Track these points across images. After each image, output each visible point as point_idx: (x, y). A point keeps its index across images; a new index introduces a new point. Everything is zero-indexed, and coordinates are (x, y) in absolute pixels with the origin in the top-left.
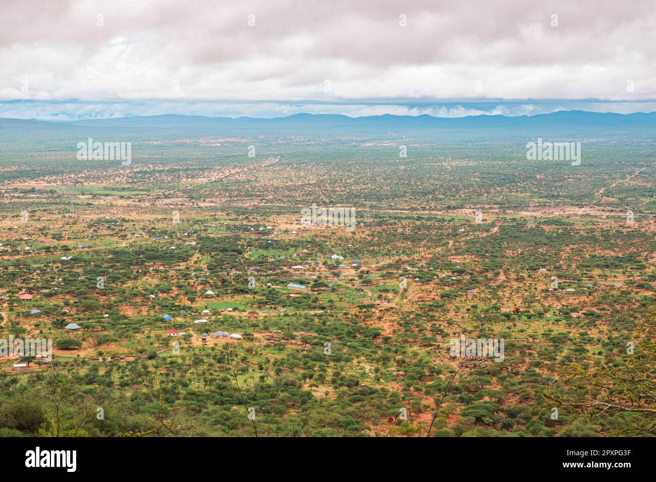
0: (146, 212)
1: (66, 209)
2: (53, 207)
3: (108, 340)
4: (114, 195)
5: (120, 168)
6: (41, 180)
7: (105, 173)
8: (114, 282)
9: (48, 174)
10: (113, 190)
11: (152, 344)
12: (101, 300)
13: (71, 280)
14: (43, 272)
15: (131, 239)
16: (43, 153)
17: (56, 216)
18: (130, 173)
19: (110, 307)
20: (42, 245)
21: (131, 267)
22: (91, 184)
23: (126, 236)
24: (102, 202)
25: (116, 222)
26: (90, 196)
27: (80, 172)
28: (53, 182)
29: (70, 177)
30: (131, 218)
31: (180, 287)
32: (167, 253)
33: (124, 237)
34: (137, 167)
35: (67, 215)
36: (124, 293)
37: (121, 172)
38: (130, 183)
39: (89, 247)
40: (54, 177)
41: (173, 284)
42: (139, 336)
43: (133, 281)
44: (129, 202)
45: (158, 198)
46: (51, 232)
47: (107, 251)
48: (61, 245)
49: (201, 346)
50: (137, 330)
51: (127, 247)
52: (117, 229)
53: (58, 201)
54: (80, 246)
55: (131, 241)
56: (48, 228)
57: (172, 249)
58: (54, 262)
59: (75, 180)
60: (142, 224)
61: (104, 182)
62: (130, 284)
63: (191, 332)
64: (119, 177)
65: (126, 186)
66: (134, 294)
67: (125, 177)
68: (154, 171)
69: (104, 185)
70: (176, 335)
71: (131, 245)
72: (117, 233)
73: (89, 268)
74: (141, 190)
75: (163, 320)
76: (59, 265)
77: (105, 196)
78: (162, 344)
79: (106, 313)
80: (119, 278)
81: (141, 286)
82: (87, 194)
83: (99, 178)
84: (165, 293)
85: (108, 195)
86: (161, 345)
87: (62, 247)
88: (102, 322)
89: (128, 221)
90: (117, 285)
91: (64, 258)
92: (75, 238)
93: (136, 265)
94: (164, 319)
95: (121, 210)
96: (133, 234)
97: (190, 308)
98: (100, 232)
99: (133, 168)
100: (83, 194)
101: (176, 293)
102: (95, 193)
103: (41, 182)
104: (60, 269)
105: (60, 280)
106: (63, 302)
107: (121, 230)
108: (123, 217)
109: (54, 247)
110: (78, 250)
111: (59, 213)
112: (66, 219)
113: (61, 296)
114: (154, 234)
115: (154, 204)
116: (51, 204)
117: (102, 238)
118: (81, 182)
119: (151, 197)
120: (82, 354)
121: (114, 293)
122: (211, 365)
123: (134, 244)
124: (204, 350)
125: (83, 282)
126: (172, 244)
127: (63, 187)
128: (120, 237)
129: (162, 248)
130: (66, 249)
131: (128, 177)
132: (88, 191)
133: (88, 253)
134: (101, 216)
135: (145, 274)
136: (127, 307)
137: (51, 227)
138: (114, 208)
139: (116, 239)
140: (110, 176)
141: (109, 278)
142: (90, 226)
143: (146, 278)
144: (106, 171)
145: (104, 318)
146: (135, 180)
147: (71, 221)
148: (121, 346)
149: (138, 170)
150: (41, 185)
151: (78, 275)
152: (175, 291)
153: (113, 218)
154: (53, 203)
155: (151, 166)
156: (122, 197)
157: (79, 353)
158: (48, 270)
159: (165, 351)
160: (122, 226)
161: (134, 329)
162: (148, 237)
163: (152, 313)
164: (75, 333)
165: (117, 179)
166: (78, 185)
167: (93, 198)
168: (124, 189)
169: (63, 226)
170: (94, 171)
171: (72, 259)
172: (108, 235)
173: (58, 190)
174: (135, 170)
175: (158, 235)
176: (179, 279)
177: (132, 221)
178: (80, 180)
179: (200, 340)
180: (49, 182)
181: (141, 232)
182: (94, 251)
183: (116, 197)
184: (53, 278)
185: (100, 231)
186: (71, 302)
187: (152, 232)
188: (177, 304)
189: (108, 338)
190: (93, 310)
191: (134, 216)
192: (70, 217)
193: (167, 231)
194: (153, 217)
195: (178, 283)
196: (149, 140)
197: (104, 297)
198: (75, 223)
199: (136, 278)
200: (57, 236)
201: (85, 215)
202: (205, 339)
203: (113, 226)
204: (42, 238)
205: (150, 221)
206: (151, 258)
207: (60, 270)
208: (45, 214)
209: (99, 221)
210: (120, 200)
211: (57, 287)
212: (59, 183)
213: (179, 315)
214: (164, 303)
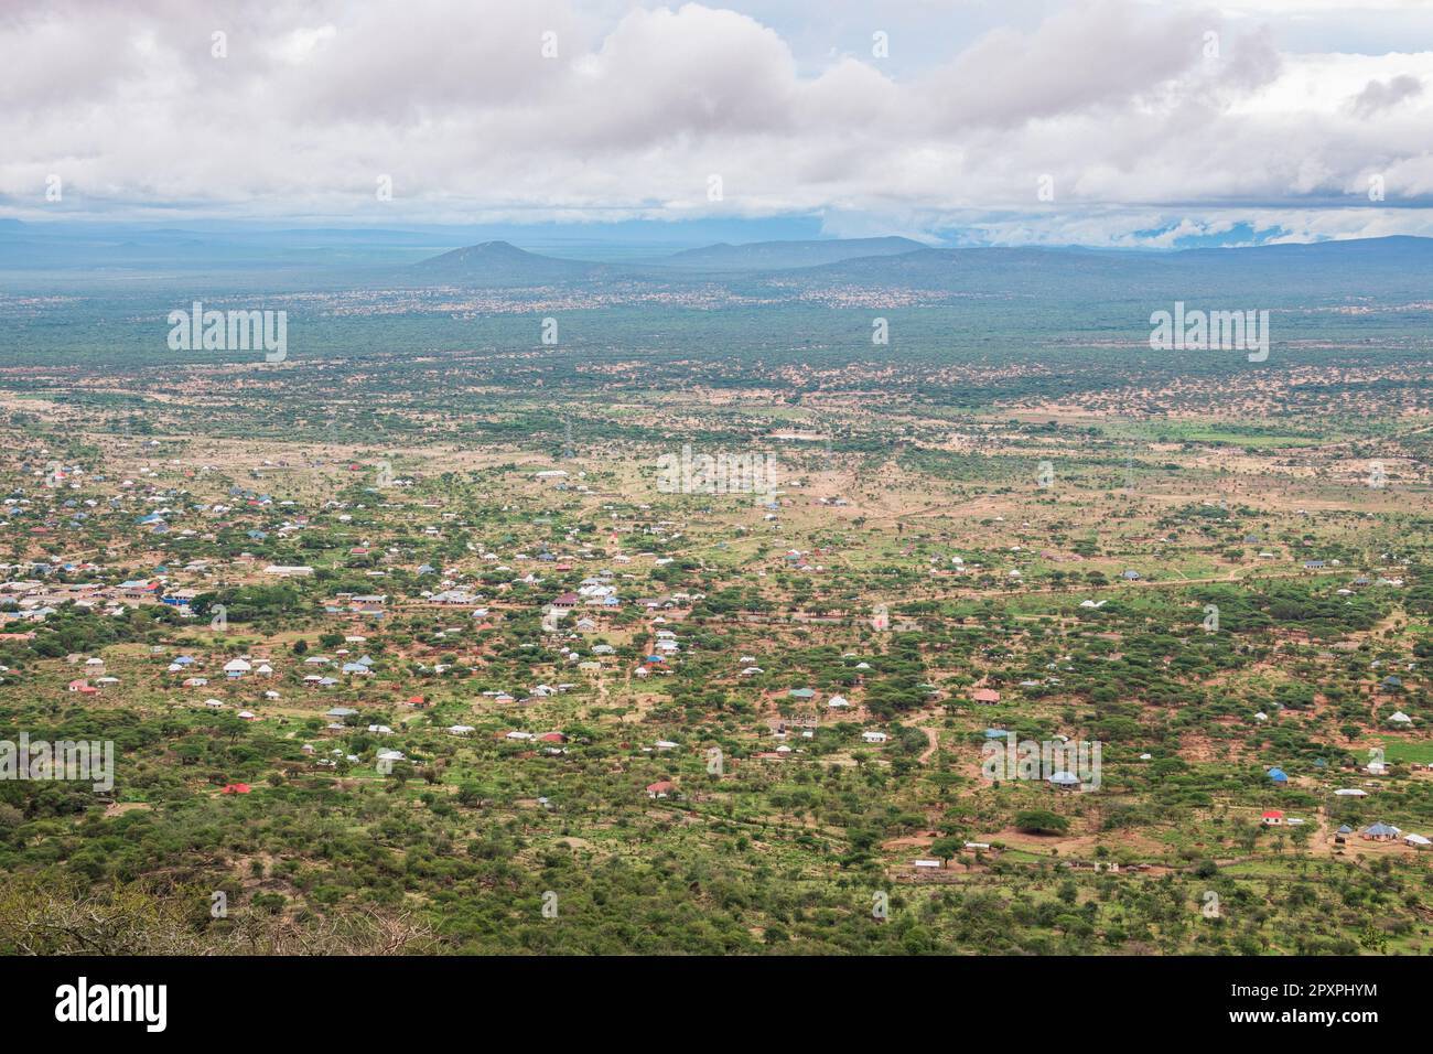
0: (1302, 492)
1: (1117, 478)
2: (1089, 471)
3: (1129, 820)
4: (1235, 446)
5: (1260, 375)
6: (1073, 402)
7: (1220, 389)
8: (1184, 671)
9: (1090, 388)
10: (1234, 431)
11: (1220, 839)
12: (1146, 716)
13: (1089, 662)
14: (1037, 636)
15: (1253, 562)
16: (1085, 333)
17: (1092, 494)
18: (1281, 389)
19: (1160, 735)
20: (1048, 567)
21: (1235, 636)
22: (1185, 414)
23: (1240, 554)
24: (1204, 463)
25: (1225, 514)
26: (1177, 447)
27: (1164, 384)
28: (1099, 408)
29: (1139, 397)
30: (1264, 507)
31: (1334, 697)
32: (1325, 607)
33: (1235, 557)
34: (1300, 375)
35: (1117, 492)
36: (1199, 703)
37: (1261, 385)
38: (1278, 414)
39: (1151, 579)
40: (1104, 396)
41: (1320, 687)
42: (1201, 816)
43: (1228, 673)
44: (1267, 465)
45: (1338, 457)
46: (1075, 534)
47: (1189, 590)
48: (1089, 571)
49: (1327, 856)
50: (1201, 802)
51: (1237, 583)
52: (1224, 533)
53: (1103, 455)
54: (1128, 574)
55: (1249, 567)
56: (1070, 523)
57: (1342, 596)
58: (1065, 612)
59: (1148, 404)
60: (1287, 523)
61: (1217, 410)
62: (1220, 680)
63: (1320, 819)
64: (1254, 398)
65: (1267, 423)
66: (1220, 708)
67: (1268, 401)
68: (1340, 386)
69: (1216, 418)
70: (1280, 822)
71: (1248, 580)
72: (1219, 546)
73: (1136, 635)
74: (1300, 435)
75: (1265, 782)
76: (1074, 620)
77: (1212, 447)
78: (1241, 842)
79: (1148, 751)
80: (1200, 663)
81: (1246, 687)
82: (1173, 442)
83: (1205, 400)
84: (1295, 708)
85: (1220, 445)
86: (1239, 845)
87: (1089, 575)
88: (1132, 774)
89: (1253, 515)
90: (1191, 679)
91: (1089, 604)
92: (1125, 554)
93: (1247, 632)
94: (1268, 778)
95: (1244, 483)
96: (1259, 550)
97: (1341, 754)
98: (1186, 542)
99: (1289, 376)
100: (1163, 440)
101: (1321, 710)
102: (1190, 437)
103: (1073, 407)
104: (1074, 629)
105: (1068, 658)
106: (1061, 715)
107: (1231, 539)
108: (1244, 501)
109: (1071, 575)
110: (1124, 584)
111: (1101, 487)
112: (1112, 503)
113: (1061, 699)
114: (1307, 552)
115: (1325, 473)
116: (1085, 462)
117: (1185, 555)
118: (1163, 411)
119: (1322, 454)
120: (1065, 848)
121: (1176, 701)
122: (1327, 909)
123: (1254, 577)
124: (1329, 868)
125: (1115, 667)
126: (1343, 581)
127: (1119, 421)
128: (1225, 556)
129: (1317, 590)
130: (1098, 580)
131: (1273, 398)
132: (1174, 433)
133: (1145, 591)
134: (1195, 498)
135: (1261, 655)
136: (1197, 739)
137: (1077, 521)
138: (1229, 479)
139: (1216, 559)
140: (1233, 396)
141: (1176, 661)
142: (1164, 523)
143: (1261, 666)
144: (1226, 384)
145: (1140, 761)
146: (1289, 408)
147: (1125, 506)
148: (1155, 837)
149: (1302, 381)
150: (1070, 413)
151: (1109, 648)
152: (1321, 705)
153: (1223, 506)
154: (1092, 462)
155: (1335, 372)
156: (1251, 451)
157: (1057, 847)
158: (1048, 631)
159: (1242, 861)
160: (1237, 528)
161: (1194, 797)
162: (1291, 559)
163: (1251, 758)
164: (1066, 794)
165: (1249, 403)
166: (1156, 418)
167: (1183, 452)
168: (1259, 431)
169: (1104, 522)
170: (1195, 383)
171: (1103, 609)
172: (1199, 549)
173: (1107, 429)
174: (1293, 383)
175: (1316, 555)
176: (1336, 675)
177: (1265, 514)
178: (1160, 404)
179: (1332, 841)
180: (1090, 408)
181: (1279, 545)
182: (1160, 590)
183: (1239, 451)
184: (1052, 654)
185: (1183, 538)
186: (1080, 714)
187: (1302, 549)
188: (1315, 740)
189: (1131, 814)
190: (1121, 740)
191: (1272, 501)
192: (1124, 498)
193: (1341, 547)
194: (1314, 506)
195: (1332, 686)
196: (1341, 303)
197: (1155, 709)
198: (1131, 515)
199: (1238, 666)
200: (1085, 546)
201: (1159, 493)
202: (1340, 840)
203: (1215, 526)
204: (1052, 551)
205: (1306, 516)
206: (1282, 615)
207: (1072, 634)
208: (1070, 487)
209: (1187, 513)
210: (1247, 460)
211: (1058, 675)
212: (1112, 410)
213: (1308, 770)
214: (1285, 738)
